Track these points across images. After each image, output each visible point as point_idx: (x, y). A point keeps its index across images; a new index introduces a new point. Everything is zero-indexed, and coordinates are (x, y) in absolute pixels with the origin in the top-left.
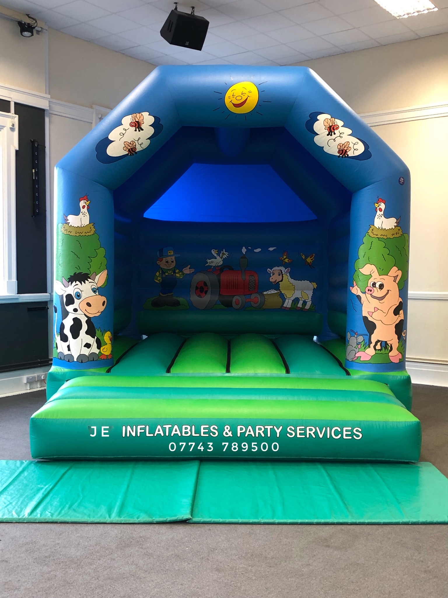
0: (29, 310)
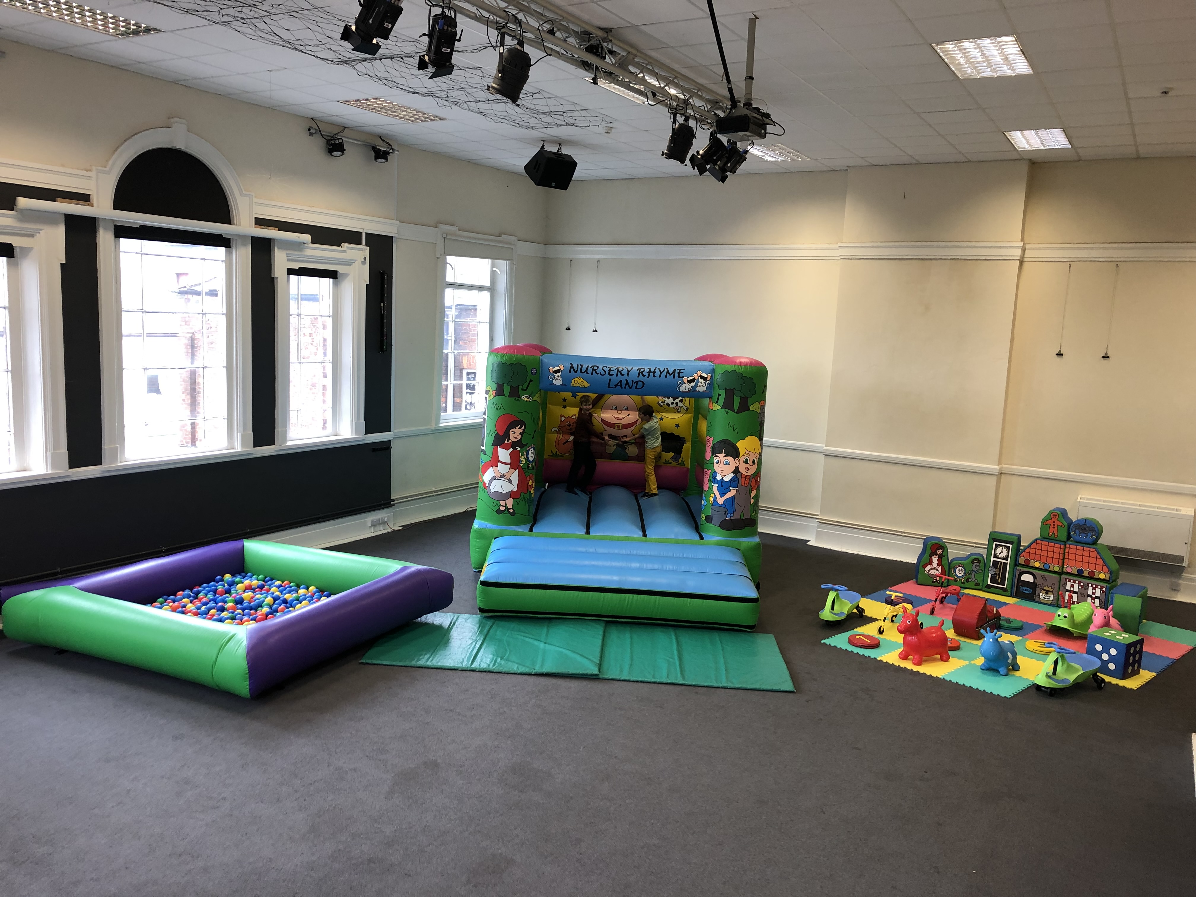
0: (374, 450)
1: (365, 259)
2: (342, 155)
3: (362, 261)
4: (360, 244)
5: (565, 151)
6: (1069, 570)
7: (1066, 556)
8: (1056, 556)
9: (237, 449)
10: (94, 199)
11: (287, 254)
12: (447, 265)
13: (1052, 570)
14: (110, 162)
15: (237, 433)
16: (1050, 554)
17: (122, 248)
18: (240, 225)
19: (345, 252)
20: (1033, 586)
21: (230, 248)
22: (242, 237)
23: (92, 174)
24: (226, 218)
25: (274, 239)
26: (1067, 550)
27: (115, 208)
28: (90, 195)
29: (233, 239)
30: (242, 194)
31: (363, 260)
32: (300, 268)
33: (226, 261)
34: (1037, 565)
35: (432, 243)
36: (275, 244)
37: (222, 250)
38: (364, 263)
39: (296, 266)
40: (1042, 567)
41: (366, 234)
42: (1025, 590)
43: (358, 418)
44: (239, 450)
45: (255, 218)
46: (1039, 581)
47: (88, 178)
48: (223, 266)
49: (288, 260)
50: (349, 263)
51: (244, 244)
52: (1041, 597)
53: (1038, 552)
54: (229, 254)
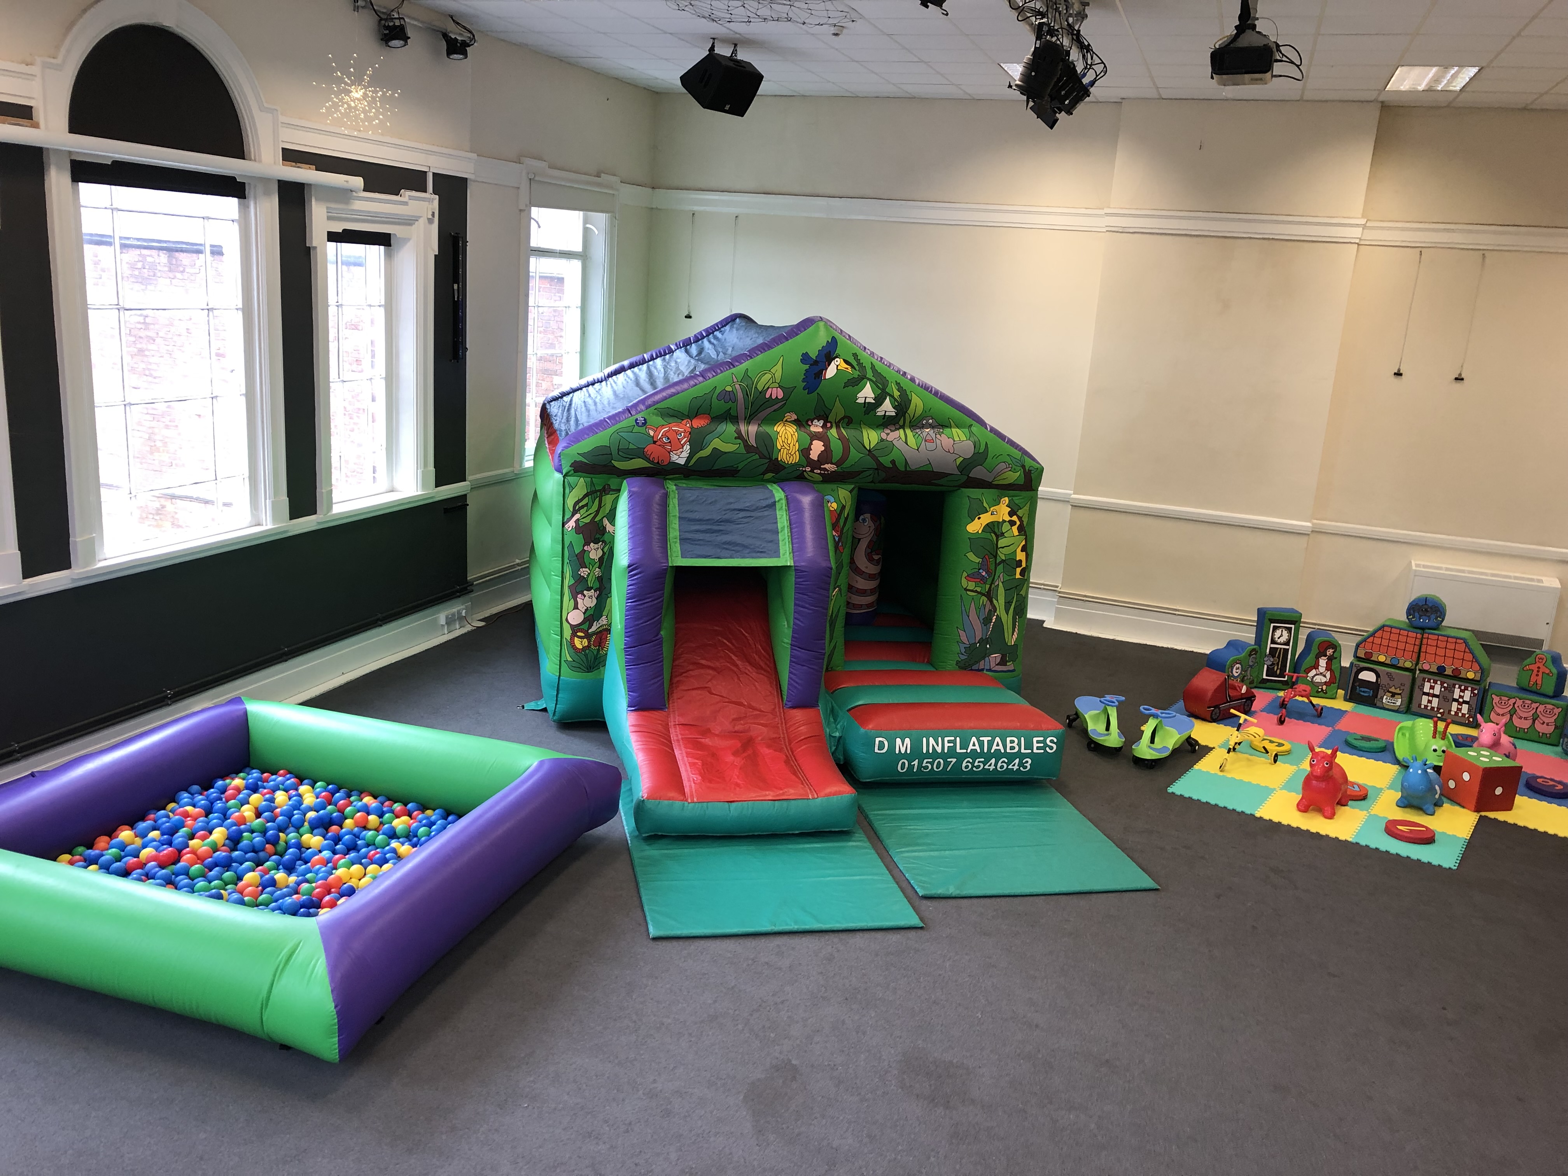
1: (433, 213)
2: (405, 45)
3: (428, 219)
4: (425, 190)
5: (743, 55)
6: (1426, 667)
7: (1423, 649)
8: (1410, 647)
9: (266, 525)
10: (39, 115)
11: (327, 208)
12: (532, 220)
13: (1402, 666)
14: (63, 50)
15: (266, 499)
16: (1401, 646)
17: (83, 201)
18: (260, 161)
19: (406, 203)
20: (1374, 687)
21: (245, 198)
22: (264, 180)
23: (35, 70)
24: (236, 148)
25: (310, 185)
26: (1425, 641)
27: (72, 130)
28: (31, 107)
29: (249, 184)
30: (262, 109)
31: (430, 217)
32: (344, 230)
33: (239, 222)
34: (1382, 658)
35: (513, 187)
36: (311, 192)
37: (232, 203)
38: (430, 221)
39: (338, 228)
40: (1388, 662)
41: (434, 174)
42: (1364, 692)
43: (426, 465)
44: (270, 526)
45: (283, 148)
46: (1384, 681)
47: (29, 77)
48: (236, 227)
49: (329, 218)
50: (409, 221)
51: (267, 193)
52: (1384, 701)
53: (1385, 642)
54: (244, 209)
